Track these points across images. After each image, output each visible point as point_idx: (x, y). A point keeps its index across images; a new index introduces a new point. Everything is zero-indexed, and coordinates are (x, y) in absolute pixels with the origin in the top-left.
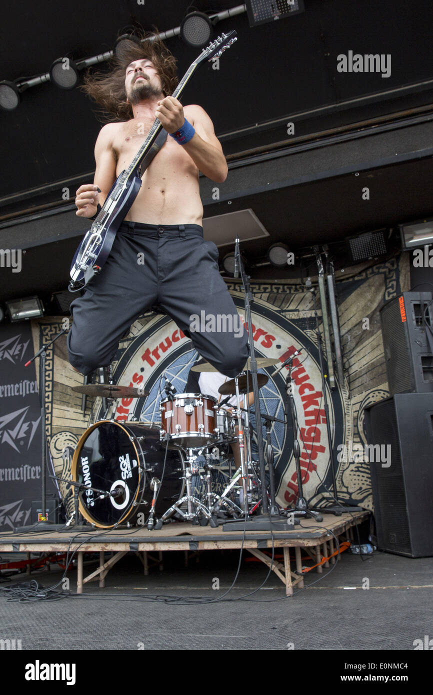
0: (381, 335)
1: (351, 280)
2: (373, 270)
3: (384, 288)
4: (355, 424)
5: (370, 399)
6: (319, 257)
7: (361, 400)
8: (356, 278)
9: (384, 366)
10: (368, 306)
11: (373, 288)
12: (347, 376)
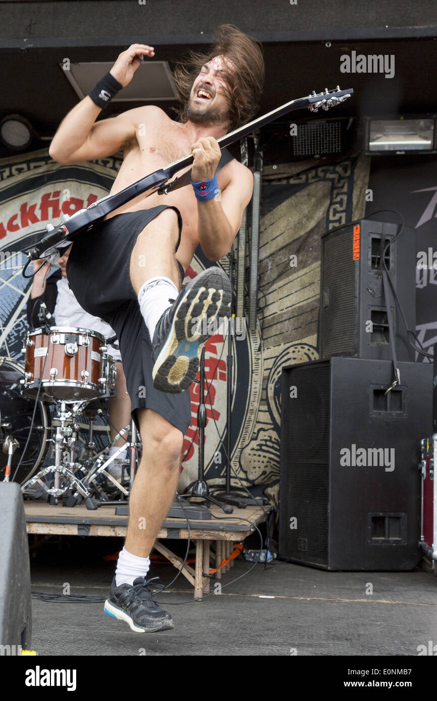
0: (319, 269)
1: (284, 182)
2: (317, 174)
3: (328, 202)
4: (265, 387)
5: (289, 355)
6: (244, 142)
7: (278, 355)
8: (292, 181)
9: (316, 312)
10: (302, 224)
11: (313, 200)
12: (260, 318)
